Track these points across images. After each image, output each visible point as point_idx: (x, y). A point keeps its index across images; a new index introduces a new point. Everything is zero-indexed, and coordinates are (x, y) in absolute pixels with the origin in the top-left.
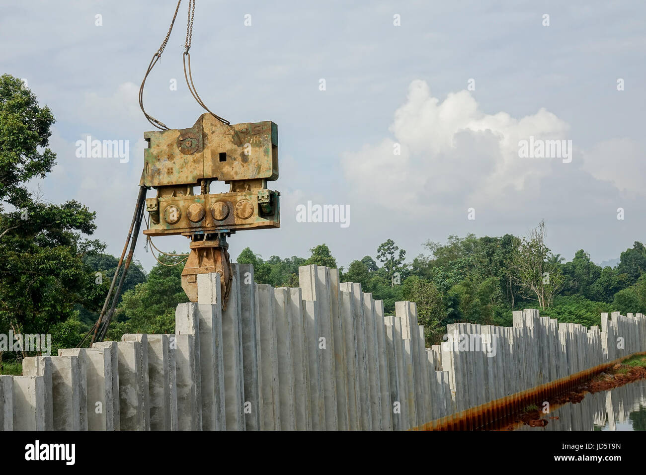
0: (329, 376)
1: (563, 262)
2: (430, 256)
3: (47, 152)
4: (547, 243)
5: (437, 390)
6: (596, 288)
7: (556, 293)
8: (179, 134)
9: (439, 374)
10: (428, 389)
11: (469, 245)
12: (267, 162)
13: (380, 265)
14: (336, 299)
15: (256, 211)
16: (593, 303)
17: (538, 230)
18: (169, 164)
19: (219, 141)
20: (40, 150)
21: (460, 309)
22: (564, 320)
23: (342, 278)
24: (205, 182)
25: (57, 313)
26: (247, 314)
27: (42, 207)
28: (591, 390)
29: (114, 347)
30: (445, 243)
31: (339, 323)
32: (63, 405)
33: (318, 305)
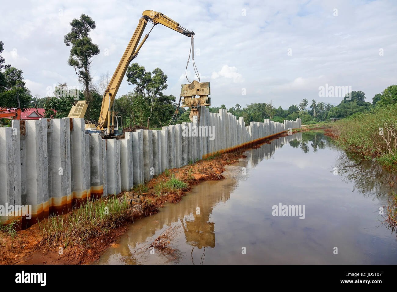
0: (225, 132)
1: (276, 109)
2: (247, 107)
3: (166, 84)
4: (272, 105)
5: (247, 136)
6: (283, 115)
7: (274, 116)
8: (188, 85)
9: (248, 132)
10: (245, 135)
11: (255, 105)
12: (208, 91)
13: (236, 109)
14: (226, 116)
15: (205, 102)
16: (282, 118)
17: (271, 102)
18: (186, 92)
19: (197, 87)
20: (165, 84)
21: (253, 119)
22: (276, 121)
23: (228, 112)
24: (194, 96)
25: (168, 118)
26: (208, 119)
27: (165, 96)
28: (281, 137)
29: (181, 125)
30: (250, 104)
31: (227, 121)
32: (170, 136)
33: (223, 117)
